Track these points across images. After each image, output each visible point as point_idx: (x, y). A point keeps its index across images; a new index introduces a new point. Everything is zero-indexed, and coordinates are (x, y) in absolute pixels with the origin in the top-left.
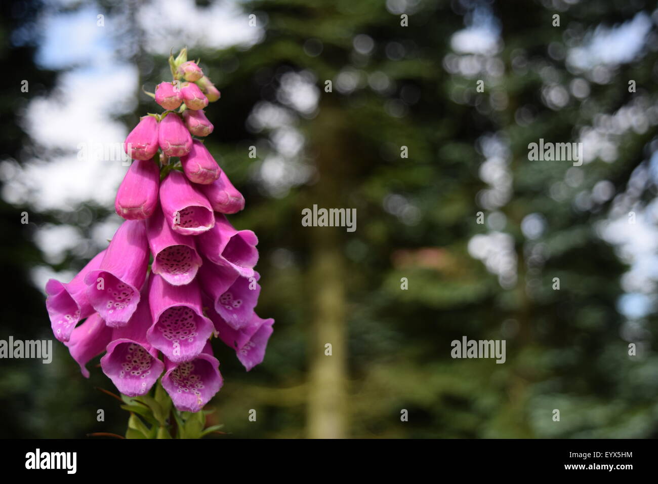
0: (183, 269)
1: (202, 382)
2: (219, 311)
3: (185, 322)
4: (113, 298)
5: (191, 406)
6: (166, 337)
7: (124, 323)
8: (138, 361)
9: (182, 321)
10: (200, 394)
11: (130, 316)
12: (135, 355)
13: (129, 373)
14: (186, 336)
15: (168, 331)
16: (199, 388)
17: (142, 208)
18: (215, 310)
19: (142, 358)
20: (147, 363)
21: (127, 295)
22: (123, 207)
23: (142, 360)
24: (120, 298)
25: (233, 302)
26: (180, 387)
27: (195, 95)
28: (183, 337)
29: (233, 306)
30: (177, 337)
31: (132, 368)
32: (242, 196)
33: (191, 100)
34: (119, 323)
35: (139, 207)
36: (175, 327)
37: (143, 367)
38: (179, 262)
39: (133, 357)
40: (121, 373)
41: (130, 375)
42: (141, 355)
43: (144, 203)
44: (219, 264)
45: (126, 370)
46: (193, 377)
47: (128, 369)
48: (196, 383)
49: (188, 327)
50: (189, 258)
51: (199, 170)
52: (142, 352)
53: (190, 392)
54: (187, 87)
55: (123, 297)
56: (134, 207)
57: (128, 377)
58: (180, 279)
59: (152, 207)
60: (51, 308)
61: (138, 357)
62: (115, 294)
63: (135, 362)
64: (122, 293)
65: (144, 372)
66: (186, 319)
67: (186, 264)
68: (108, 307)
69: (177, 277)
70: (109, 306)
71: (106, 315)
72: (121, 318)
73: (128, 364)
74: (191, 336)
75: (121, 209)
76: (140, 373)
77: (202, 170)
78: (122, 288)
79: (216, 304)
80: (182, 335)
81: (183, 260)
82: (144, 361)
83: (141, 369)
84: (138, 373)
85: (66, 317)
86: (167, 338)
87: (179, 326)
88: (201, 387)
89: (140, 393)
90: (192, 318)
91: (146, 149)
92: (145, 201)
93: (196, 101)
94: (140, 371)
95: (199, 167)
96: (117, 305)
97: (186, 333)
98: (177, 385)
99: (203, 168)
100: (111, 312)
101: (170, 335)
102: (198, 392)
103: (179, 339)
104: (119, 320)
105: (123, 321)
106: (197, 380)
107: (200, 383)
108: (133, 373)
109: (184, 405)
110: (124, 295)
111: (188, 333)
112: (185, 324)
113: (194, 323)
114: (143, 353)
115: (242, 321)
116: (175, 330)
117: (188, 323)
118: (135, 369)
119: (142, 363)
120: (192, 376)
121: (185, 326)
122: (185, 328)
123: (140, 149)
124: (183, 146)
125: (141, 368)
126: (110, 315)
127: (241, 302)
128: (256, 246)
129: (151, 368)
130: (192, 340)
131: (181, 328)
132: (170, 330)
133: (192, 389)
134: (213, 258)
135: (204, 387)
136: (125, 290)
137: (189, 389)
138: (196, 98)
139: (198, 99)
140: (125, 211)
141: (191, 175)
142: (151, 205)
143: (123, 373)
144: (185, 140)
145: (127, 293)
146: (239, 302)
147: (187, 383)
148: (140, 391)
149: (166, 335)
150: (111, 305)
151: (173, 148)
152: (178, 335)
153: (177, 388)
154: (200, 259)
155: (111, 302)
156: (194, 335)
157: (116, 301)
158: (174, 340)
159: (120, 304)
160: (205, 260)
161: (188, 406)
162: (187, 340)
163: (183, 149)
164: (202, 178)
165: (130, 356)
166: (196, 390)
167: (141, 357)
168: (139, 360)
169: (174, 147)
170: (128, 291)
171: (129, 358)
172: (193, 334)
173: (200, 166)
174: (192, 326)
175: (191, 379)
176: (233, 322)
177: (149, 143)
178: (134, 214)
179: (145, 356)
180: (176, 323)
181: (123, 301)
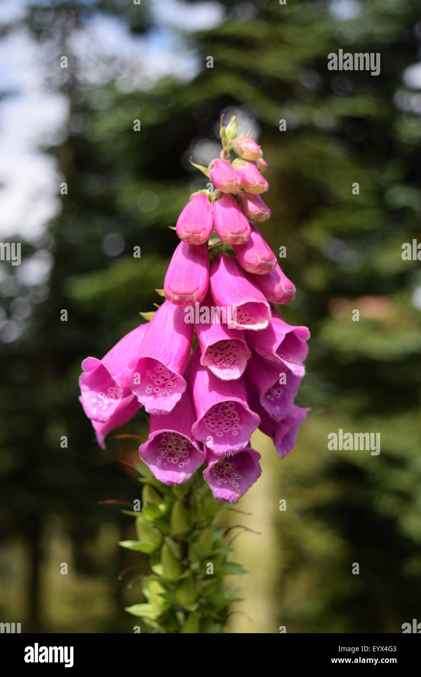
0: (229, 359)
1: (238, 472)
2: (264, 404)
3: (226, 411)
4: (152, 382)
5: (230, 498)
6: (209, 428)
7: (166, 412)
8: (173, 447)
9: (222, 409)
10: (238, 485)
11: (174, 405)
12: (170, 440)
13: (166, 459)
14: (229, 427)
15: (210, 421)
16: (236, 478)
17: (195, 295)
18: (260, 403)
19: (177, 443)
20: (183, 450)
21: (166, 380)
22: (174, 293)
23: (177, 445)
24: (159, 382)
25: (273, 391)
26: (218, 477)
27: (257, 179)
28: (226, 429)
29: (274, 395)
30: (220, 428)
31: (168, 454)
32: (294, 287)
33: (252, 184)
34: (160, 411)
35: (190, 294)
36: (216, 416)
37: (179, 454)
38: (222, 350)
39: (167, 442)
40: (158, 459)
41: (167, 462)
42: (176, 440)
43: (196, 290)
44: (268, 358)
45: (162, 456)
46: (227, 465)
47: (164, 456)
48: (232, 472)
49: (229, 417)
50: (233, 347)
51: (258, 261)
52: (177, 436)
53: (228, 483)
54: (244, 167)
55: (162, 381)
56: (186, 294)
57: (165, 464)
58: (229, 373)
59: (205, 295)
60: (84, 384)
61: (173, 442)
62: (153, 378)
63: (170, 447)
64: (160, 377)
65: (181, 460)
66: (227, 408)
67: (231, 353)
68: (147, 392)
69: (225, 371)
70: (149, 391)
71: (146, 401)
72: (163, 407)
73: (164, 450)
74: (234, 428)
75: (172, 294)
76: (178, 460)
77: (260, 261)
78: (160, 371)
79: (261, 398)
80: (225, 426)
81: (227, 348)
82: (179, 447)
83: (177, 456)
84: (175, 461)
85: (99, 395)
86: (211, 430)
87: (220, 415)
88: (238, 477)
89: (178, 482)
90: (233, 408)
91: (201, 235)
92: (198, 289)
93: (257, 186)
94: (176, 458)
95: (257, 259)
96: (157, 390)
97: (228, 424)
98: (215, 476)
99: (261, 259)
100: (151, 398)
101: (212, 426)
102: (236, 483)
103: (222, 431)
104: (161, 408)
105: (165, 410)
106: (233, 469)
107: (236, 472)
108: (170, 460)
109: (223, 497)
110: (163, 379)
111: (230, 424)
112: (226, 413)
113: (235, 413)
114: (177, 438)
115: (284, 413)
116: (216, 420)
117: (229, 413)
118: (171, 455)
119: (178, 449)
120: (227, 463)
121: (225, 415)
122: (226, 417)
123: (196, 235)
124: (243, 235)
125: (178, 454)
126: (151, 400)
127: (282, 391)
128: (307, 341)
129: (189, 456)
130: (237, 433)
131: (223, 418)
132: (212, 420)
133: (229, 480)
134: (263, 352)
135: (241, 477)
136: (163, 373)
137: (227, 479)
138: (257, 183)
139: (259, 184)
140: (176, 297)
141: (247, 265)
142: (203, 292)
143: (160, 459)
144: (244, 228)
145: (166, 377)
146: (279, 392)
147: (223, 471)
148: (178, 480)
149: (209, 427)
150: (150, 389)
151: (232, 236)
152: (220, 426)
153: (216, 479)
154: (249, 352)
155: (150, 387)
156: (238, 427)
157: (155, 386)
158: (217, 431)
159: (160, 390)
160: (254, 354)
161: (227, 498)
162: (231, 432)
163: (243, 238)
164: (259, 270)
165: (164, 440)
166: (234, 480)
167: (175, 442)
168: (174, 445)
169: (234, 235)
170: (167, 375)
171: (164, 442)
172: (236, 427)
173: (258, 257)
174: (234, 417)
175: (227, 467)
176: (275, 414)
177: (204, 227)
178: (186, 302)
179: (179, 441)
180: (216, 412)
181: (163, 386)
